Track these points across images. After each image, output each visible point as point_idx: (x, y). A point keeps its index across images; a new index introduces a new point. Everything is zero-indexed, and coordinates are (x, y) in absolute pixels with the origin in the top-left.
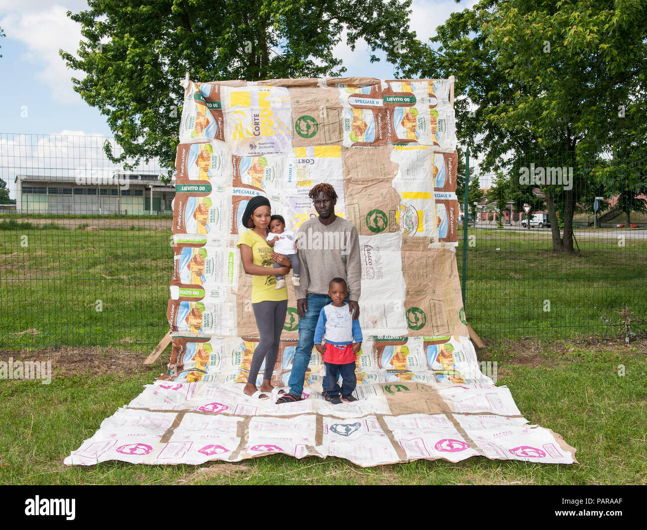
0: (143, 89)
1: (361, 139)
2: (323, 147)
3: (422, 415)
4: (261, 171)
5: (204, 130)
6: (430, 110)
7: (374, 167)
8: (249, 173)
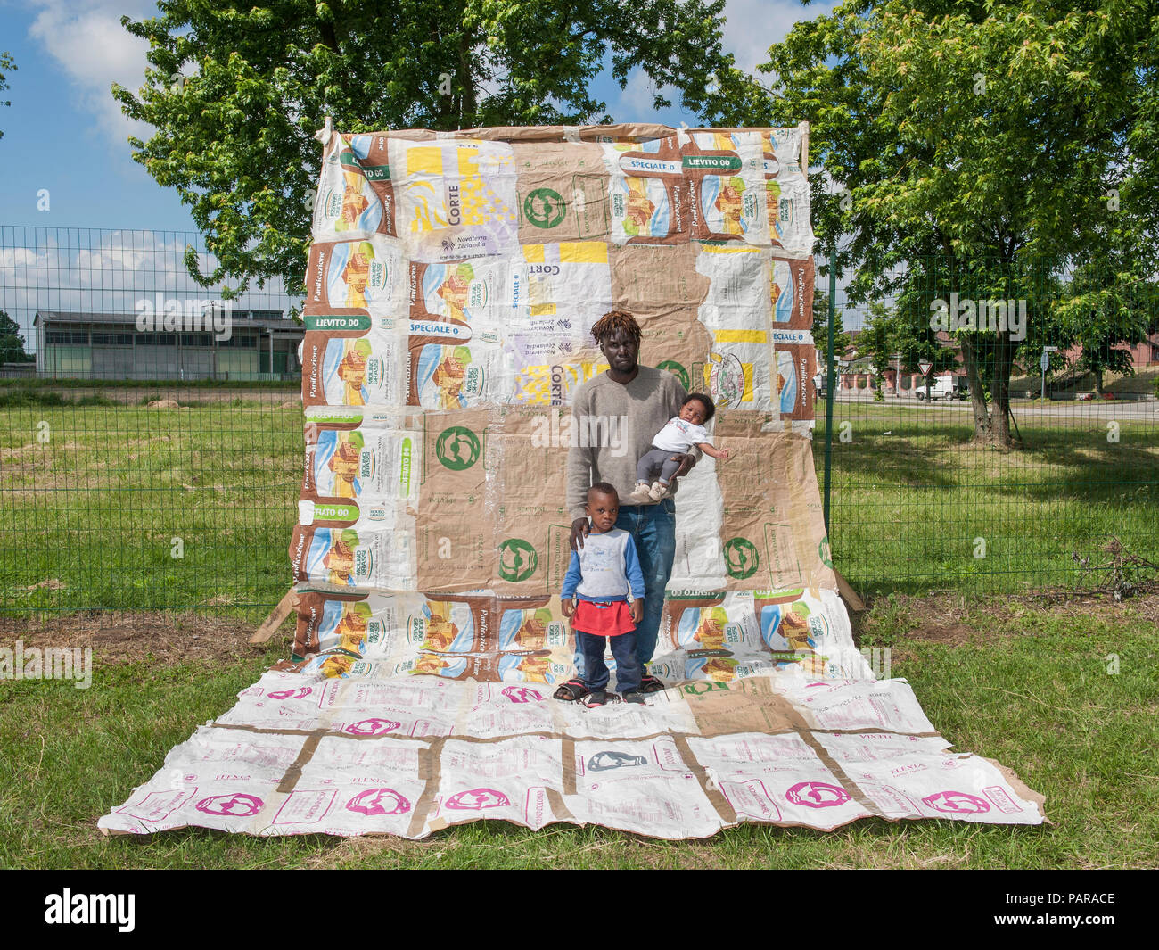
1: (644, 231)
2: (576, 244)
3: (757, 736)
4: (463, 289)
5: (359, 217)
6: (765, 181)
7: (667, 282)
8: (440, 292)
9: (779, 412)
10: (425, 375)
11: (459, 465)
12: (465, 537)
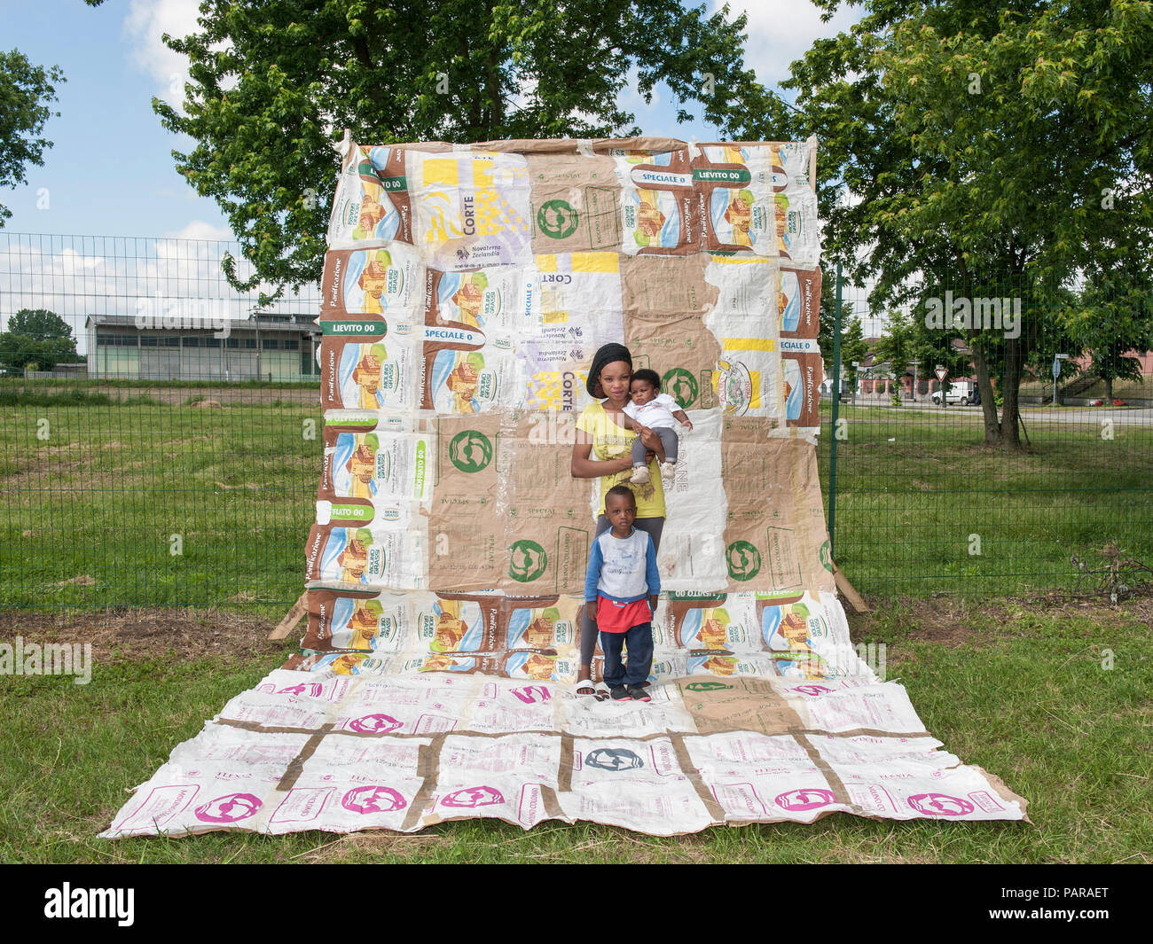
1: (654, 242)
2: (587, 254)
3: (750, 735)
4: (478, 297)
6: (774, 194)
7: (677, 292)
8: (455, 300)
9: (786, 418)
10: (440, 380)
11: (472, 467)
12: (476, 538)
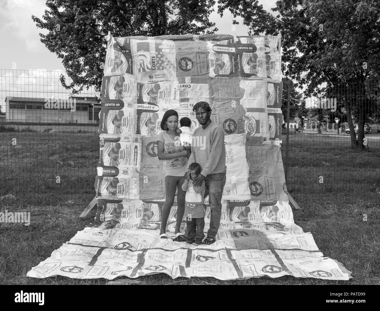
0: (85, 41)
1: (221, 72)
3: (255, 250)
4: (156, 93)
5: (120, 67)
6: (265, 55)
7: (229, 91)
8: (148, 94)
9: (269, 137)
10: (142, 123)
11: (154, 155)
12: (156, 180)
